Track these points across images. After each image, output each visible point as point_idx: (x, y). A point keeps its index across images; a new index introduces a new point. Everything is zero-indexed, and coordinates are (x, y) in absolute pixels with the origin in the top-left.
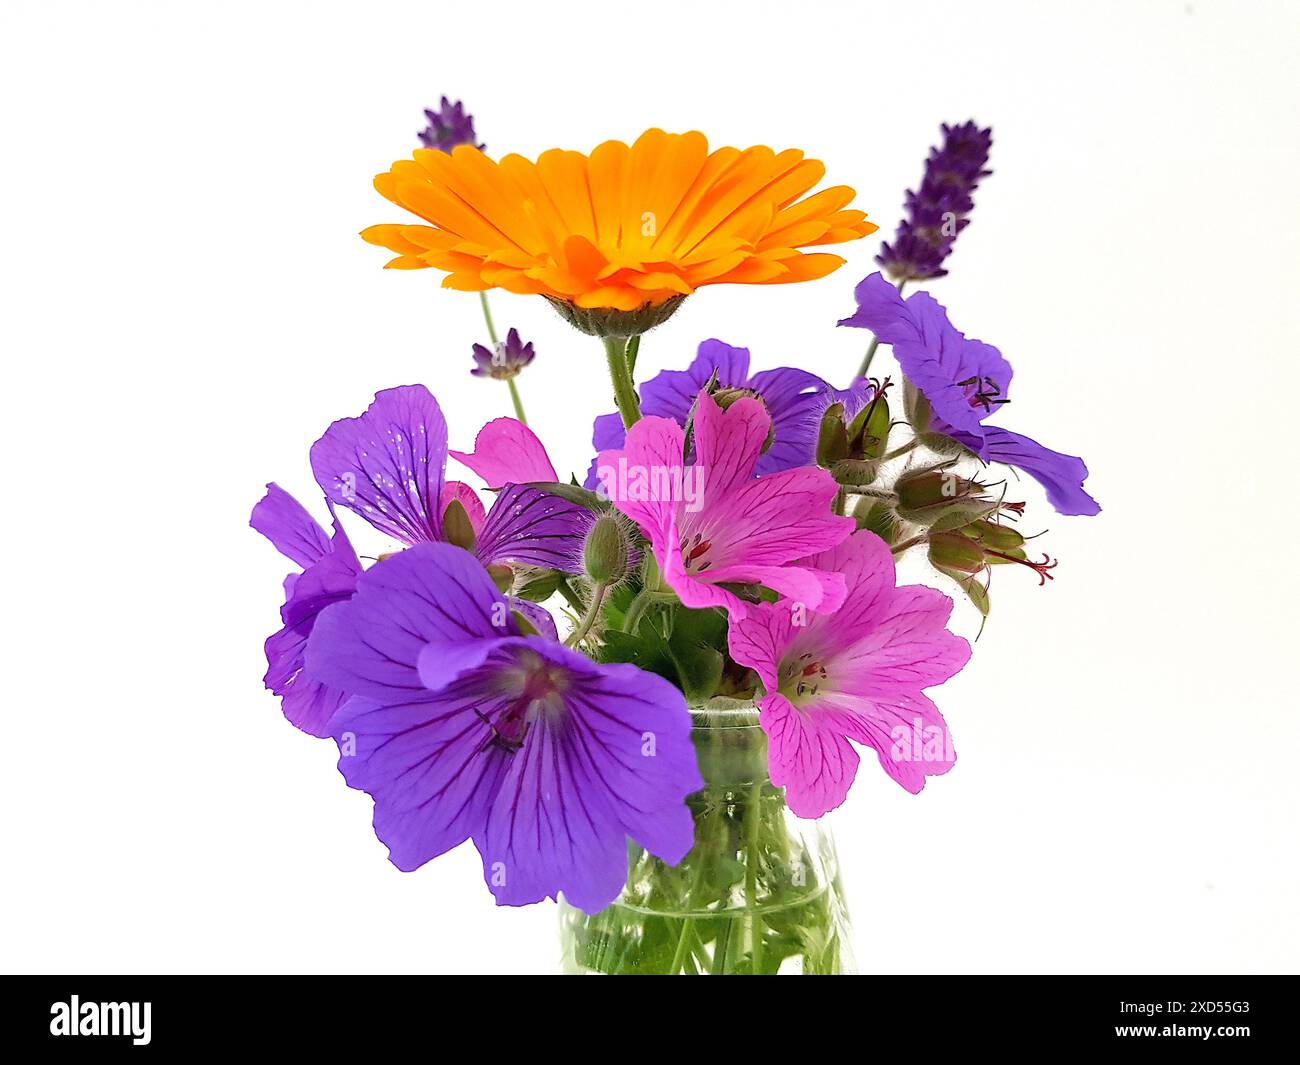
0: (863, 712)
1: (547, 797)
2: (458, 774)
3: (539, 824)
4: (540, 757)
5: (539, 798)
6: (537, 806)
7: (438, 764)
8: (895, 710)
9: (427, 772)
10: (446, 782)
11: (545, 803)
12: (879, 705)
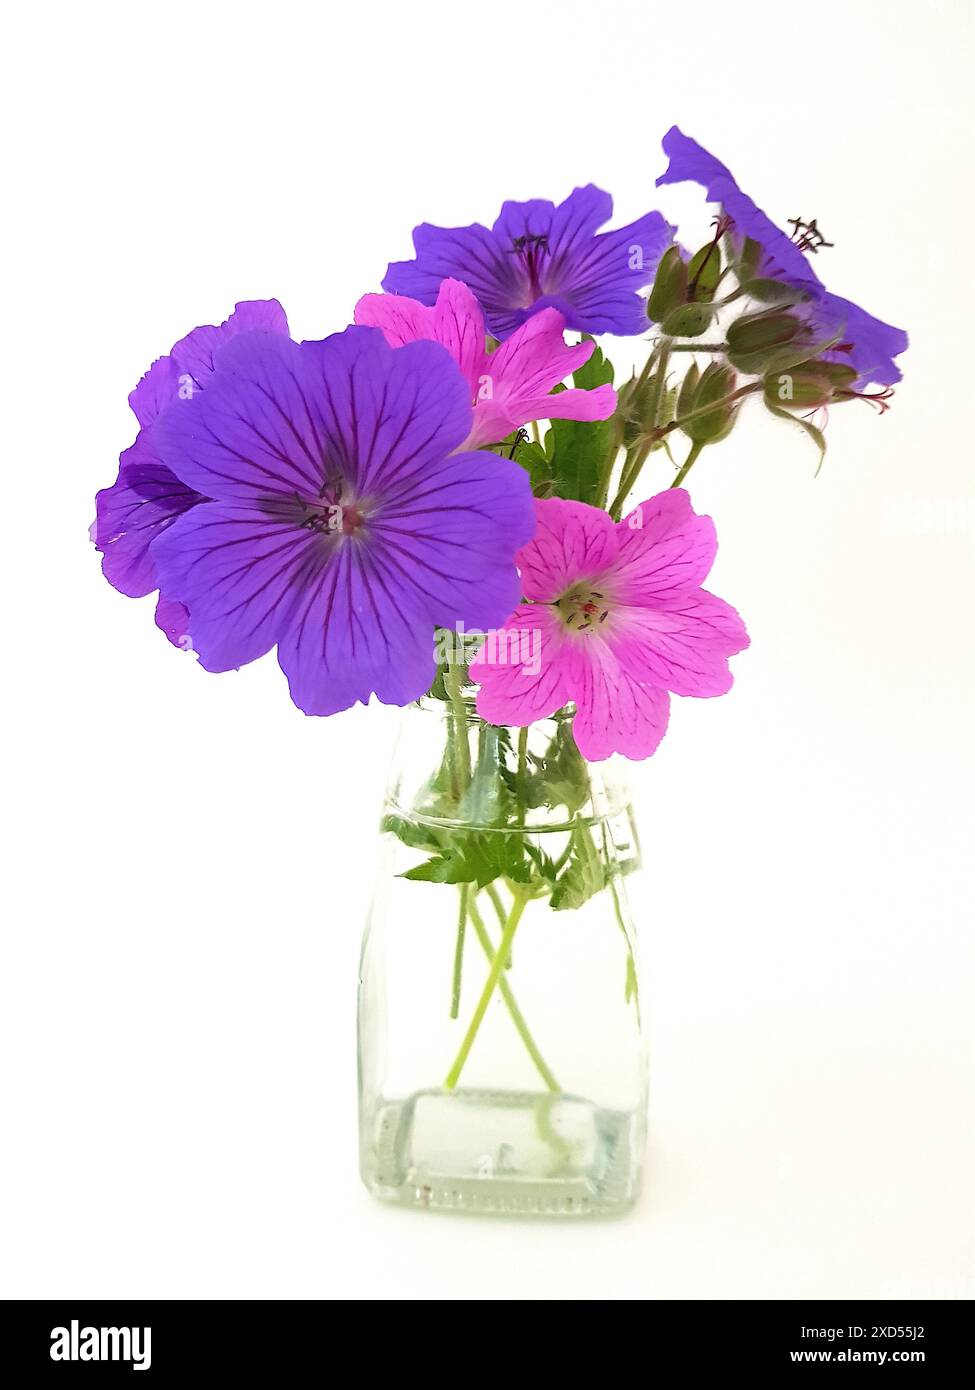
0: (607, 670)
1: (359, 610)
2: (264, 587)
3: (352, 633)
4: (349, 579)
5: (352, 611)
6: (350, 619)
7: (246, 579)
8: (634, 685)
9: (237, 582)
10: (253, 592)
11: (358, 616)
12: (625, 672)
